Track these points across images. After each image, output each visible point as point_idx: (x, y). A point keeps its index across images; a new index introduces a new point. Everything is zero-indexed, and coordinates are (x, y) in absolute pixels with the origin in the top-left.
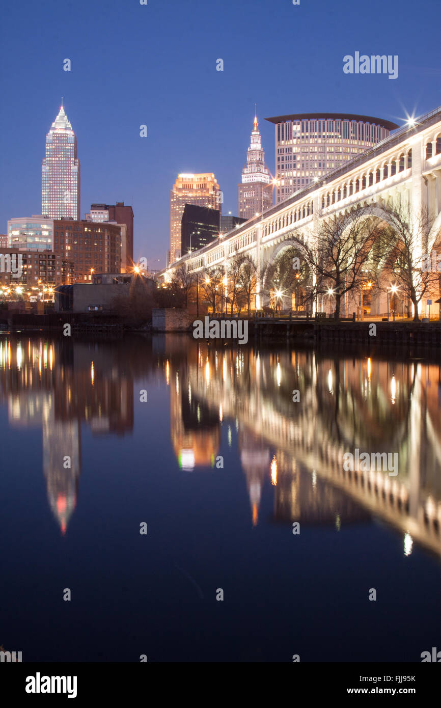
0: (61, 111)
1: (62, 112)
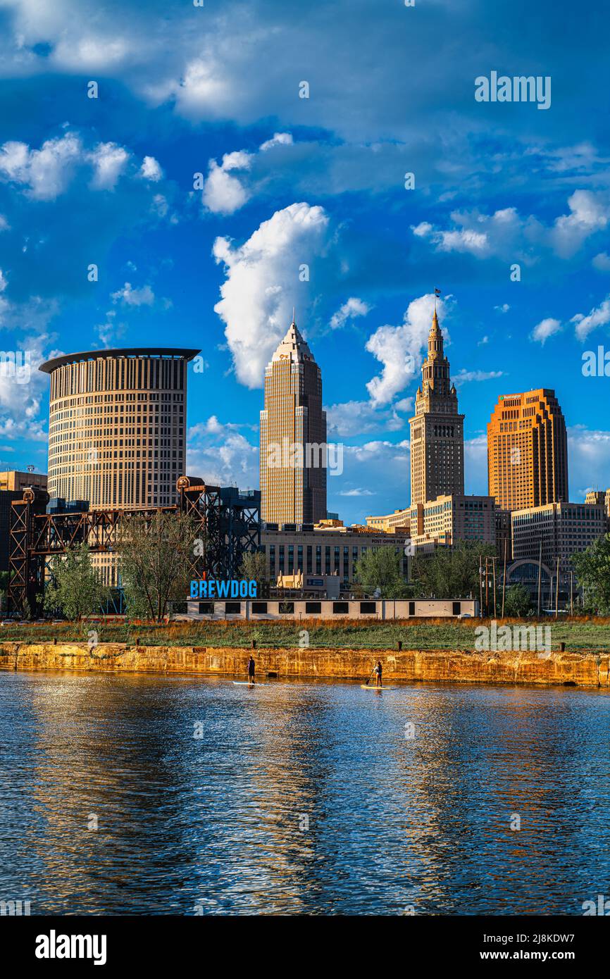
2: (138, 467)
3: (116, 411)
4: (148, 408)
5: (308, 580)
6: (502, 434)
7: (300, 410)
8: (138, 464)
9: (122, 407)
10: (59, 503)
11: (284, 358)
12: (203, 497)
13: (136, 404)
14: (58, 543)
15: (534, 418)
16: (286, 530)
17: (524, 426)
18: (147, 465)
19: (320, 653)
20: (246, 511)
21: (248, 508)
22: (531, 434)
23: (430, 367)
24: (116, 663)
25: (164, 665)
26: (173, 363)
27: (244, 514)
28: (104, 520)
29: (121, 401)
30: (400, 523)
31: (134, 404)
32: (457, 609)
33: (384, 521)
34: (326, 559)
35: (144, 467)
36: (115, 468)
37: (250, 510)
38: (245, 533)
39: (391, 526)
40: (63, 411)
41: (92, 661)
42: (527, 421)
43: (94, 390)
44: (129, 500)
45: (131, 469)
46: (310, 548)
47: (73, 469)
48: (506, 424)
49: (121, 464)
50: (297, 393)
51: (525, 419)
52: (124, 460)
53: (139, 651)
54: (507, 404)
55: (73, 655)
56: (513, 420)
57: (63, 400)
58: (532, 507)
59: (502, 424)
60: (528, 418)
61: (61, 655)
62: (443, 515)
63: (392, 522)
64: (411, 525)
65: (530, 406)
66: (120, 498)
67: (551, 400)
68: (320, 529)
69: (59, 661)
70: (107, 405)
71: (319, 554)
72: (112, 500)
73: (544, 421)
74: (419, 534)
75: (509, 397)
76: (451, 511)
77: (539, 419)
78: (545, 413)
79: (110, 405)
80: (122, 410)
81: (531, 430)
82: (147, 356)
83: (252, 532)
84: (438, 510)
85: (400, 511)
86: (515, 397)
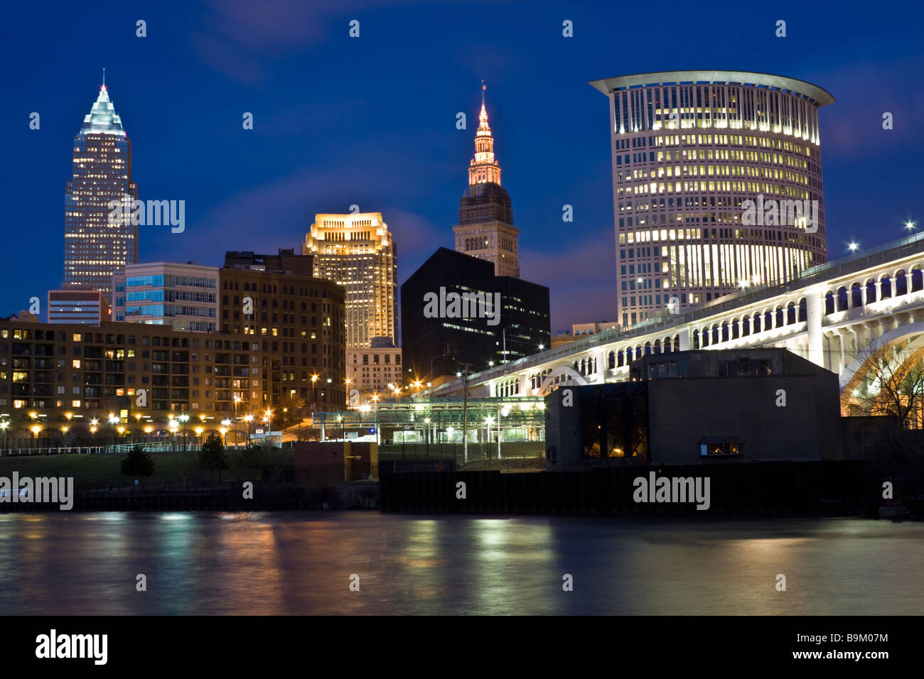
0: (101, 93)
1: (104, 95)
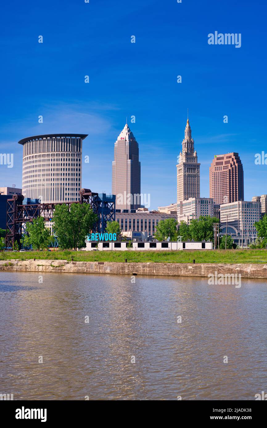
2: (61, 185)
3: (52, 161)
4: (65, 160)
5: (134, 234)
6: (216, 172)
7: (129, 161)
8: (61, 184)
9: (54, 159)
10: (28, 200)
11: (123, 139)
12: (91, 198)
13: (60, 158)
14: (28, 217)
15: (229, 165)
16: (124, 212)
17: (225, 168)
18: (65, 184)
19: (157, 265)
20: (109, 204)
21: (110, 202)
22: (228, 172)
23: (186, 143)
24: (63, 269)
25: (85, 270)
26: (76, 140)
27: (108, 205)
28: (47, 208)
29: (54, 157)
30: (173, 210)
31: (59, 158)
32: (203, 246)
33: (165, 209)
34: (141, 225)
35: (64, 185)
36: (51, 185)
37: (111, 203)
38: (109, 213)
39: (168, 211)
40: (29, 161)
41: (52, 268)
42: (226, 166)
43: (42, 152)
44: (57, 199)
45: (58, 186)
46: (134, 220)
47: (33, 186)
48: (217, 167)
49: (54, 184)
50: (128, 154)
51: (226, 165)
52: (55, 182)
53: (73, 263)
54: (218, 159)
55: (43, 266)
56: (220, 166)
57: (29, 156)
58: (228, 203)
59: (215, 168)
60: (227, 165)
61: (37, 265)
62: (191, 206)
63: (169, 209)
64: (177, 210)
65: (228, 160)
66: (53, 198)
67: (237, 157)
68: (138, 212)
69: (37, 268)
70: (48, 158)
71: (138, 222)
72: (50, 199)
73: (233, 166)
74: (181, 214)
75: (219, 156)
76: (195, 204)
77: (231, 166)
78: (234, 163)
79: (49, 158)
80: (54, 161)
81: (228, 170)
82: (65, 137)
83: (111, 213)
84: (189, 204)
85: (173, 204)
86: (221, 156)
